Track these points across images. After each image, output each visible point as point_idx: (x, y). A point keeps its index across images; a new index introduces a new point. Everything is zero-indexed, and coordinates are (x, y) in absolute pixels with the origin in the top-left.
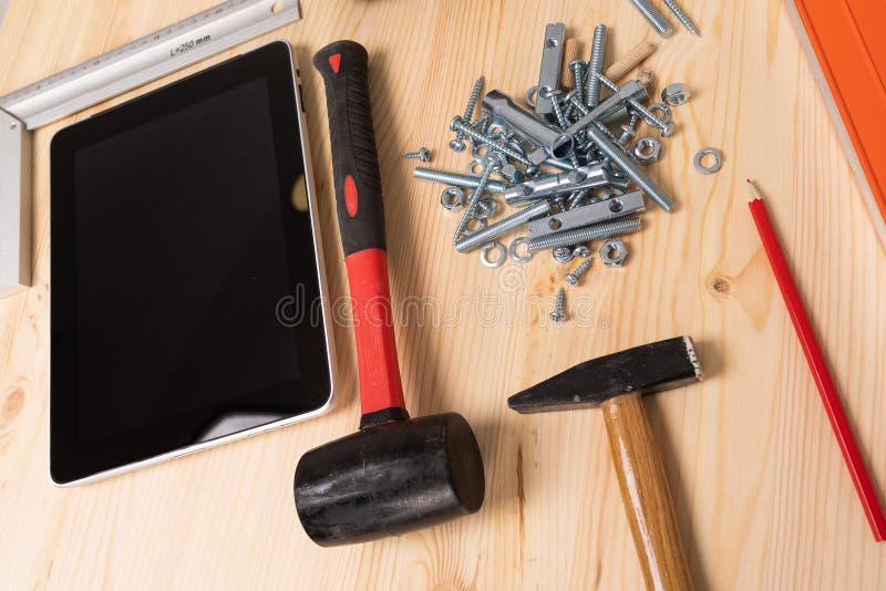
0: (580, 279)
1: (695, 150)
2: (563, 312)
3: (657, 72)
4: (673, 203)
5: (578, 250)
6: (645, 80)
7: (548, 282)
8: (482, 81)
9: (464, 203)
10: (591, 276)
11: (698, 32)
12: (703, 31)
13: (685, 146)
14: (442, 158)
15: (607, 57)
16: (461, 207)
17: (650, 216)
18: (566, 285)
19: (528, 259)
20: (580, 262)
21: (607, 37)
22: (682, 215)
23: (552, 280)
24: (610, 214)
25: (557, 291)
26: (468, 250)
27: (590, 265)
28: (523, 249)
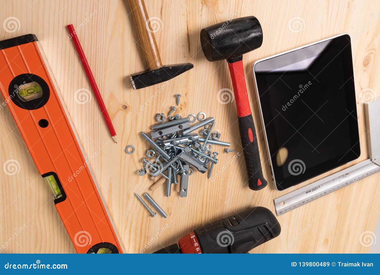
0: (172, 109)
1: (135, 153)
2: (177, 97)
3: (148, 181)
4: (142, 135)
5: (173, 118)
6: (153, 178)
7: (182, 108)
8: (208, 177)
9: (212, 134)
10: (168, 110)
11: (135, 194)
12: (133, 195)
13: (138, 155)
14: (221, 150)
15: (166, 185)
16: (214, 133)
17: (149, 131)
18: (176, 107)
19: (190, 115)
20: (172, 114)
21: (166, 193)
22: (138, 131)
23: (181, 109)
24: (162, 131)
25: (179, 104)
26: (210, 118)
27: (169, 114)
28: (191, 119)
